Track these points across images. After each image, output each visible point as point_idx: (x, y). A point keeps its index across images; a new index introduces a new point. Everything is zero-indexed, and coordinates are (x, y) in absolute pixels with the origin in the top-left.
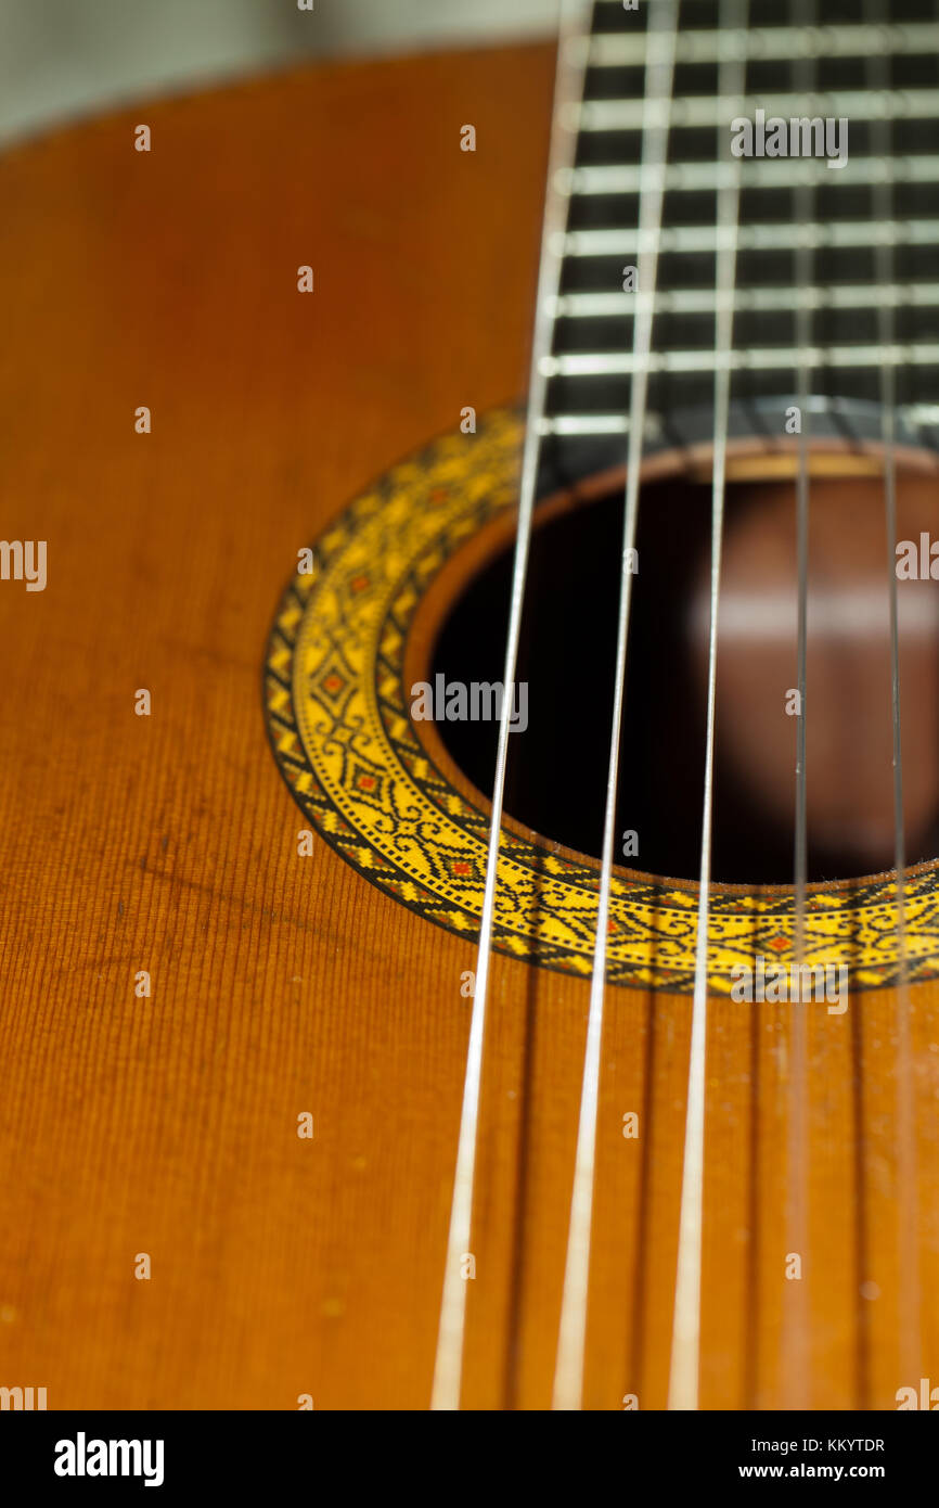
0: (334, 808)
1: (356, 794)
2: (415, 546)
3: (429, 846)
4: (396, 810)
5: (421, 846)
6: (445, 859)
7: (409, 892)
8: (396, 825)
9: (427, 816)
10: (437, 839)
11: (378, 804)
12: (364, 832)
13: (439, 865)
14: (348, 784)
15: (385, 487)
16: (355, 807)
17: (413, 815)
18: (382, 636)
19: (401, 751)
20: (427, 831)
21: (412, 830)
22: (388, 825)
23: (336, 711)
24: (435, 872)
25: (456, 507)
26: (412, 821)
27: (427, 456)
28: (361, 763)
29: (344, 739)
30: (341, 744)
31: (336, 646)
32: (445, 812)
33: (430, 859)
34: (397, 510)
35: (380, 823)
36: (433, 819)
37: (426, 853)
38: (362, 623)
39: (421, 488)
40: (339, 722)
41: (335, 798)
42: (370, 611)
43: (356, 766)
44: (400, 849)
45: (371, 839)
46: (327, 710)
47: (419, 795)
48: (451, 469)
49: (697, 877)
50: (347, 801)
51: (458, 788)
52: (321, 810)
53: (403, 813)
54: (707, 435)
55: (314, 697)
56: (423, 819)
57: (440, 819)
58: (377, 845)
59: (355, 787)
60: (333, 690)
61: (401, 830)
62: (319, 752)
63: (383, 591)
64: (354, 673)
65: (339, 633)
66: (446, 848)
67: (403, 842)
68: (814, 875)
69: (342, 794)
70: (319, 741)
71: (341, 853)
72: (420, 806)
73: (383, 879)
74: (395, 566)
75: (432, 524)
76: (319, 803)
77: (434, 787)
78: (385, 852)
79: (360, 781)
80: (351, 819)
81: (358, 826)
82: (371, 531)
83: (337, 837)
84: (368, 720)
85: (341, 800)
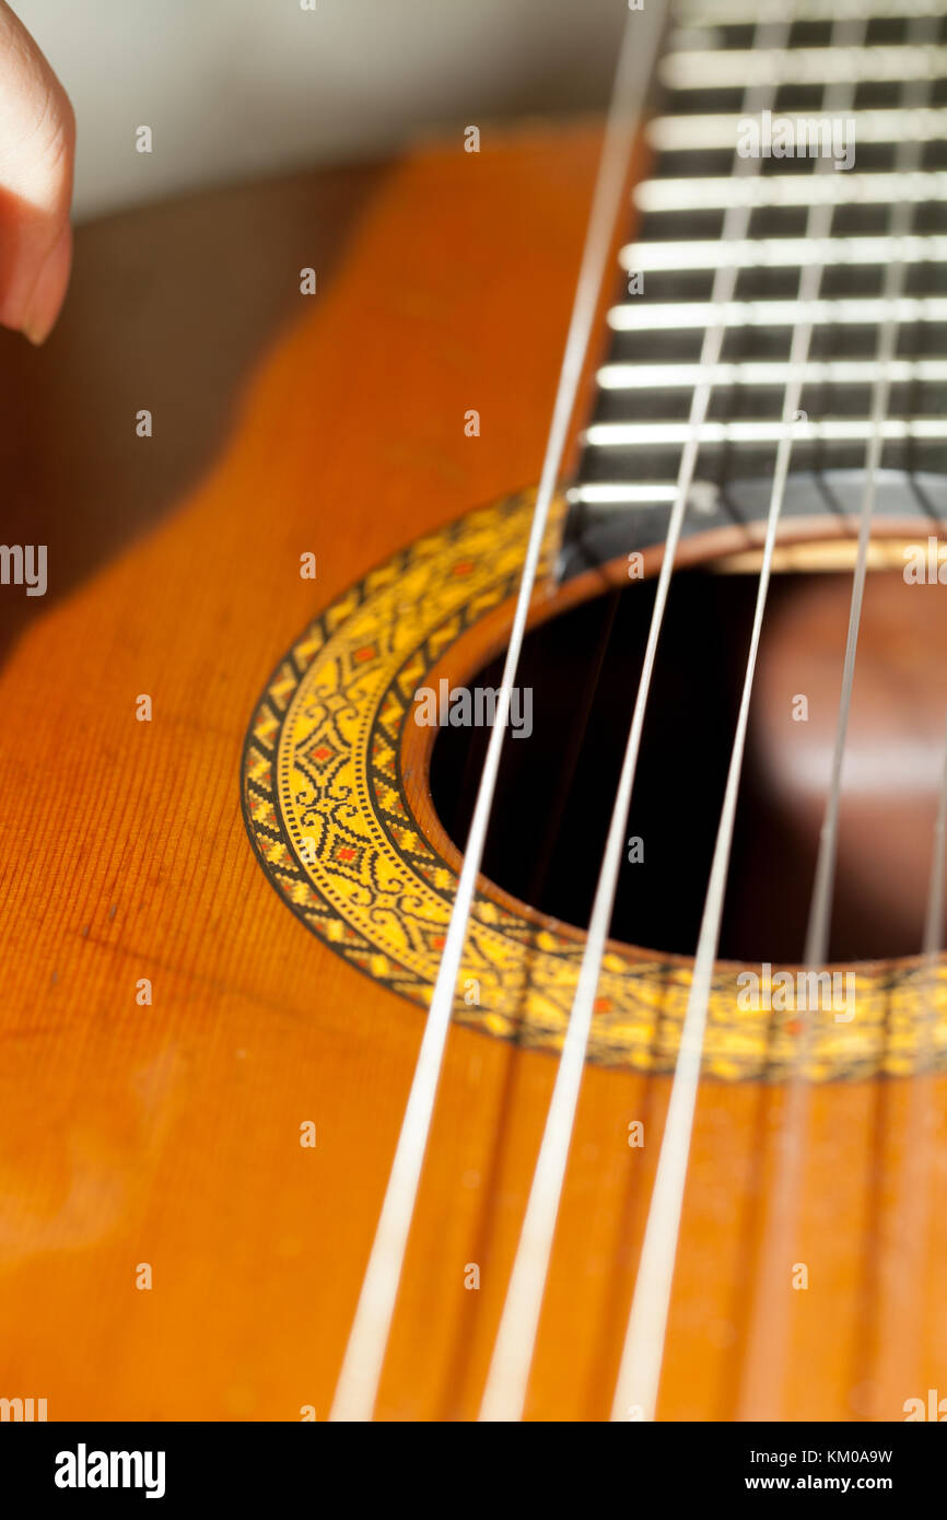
0: (305, 878)
1: (333, 865)
2: (430, 618)
3: (408, 920)
4: (376, 882)
5: (399, 919)
6: (424, 933)
7: (380, 967)
8: (374, 898)
9: (410, 888)
10: (419, 912)
11: (355, 875)
12: (337, 905)
13: (417, 938)
14: (326, 855)
15: (405, 559)
16: (329, 878)
17: (395, 887)
18: (383, 705)
19: (388, 823)
20: (408, 905)
21: (392, 901)
22: (365, 897)
23: (322, 781)
24: (412, 946)
25: (482, 579)
26: (393, 893)
27: (455, 528)
28: (342, 833)
29: (328, 810)
30: (324, 815)
31: (331, 715)
32: (431, 886)
33: (407, 933)
34: (416, 581)
35: (356, 895)
36: (417, 892)
37: (404, 927)
38: (363, 693)
39: (445, 560)
40: (323, 793)
41: (309, 870)
42: (373, 682)
43: (336, 836)
44: (374, 921)
45: (343, 912)
46: (312, 780)
47: (404, 867)
48: (479, 543)
50: (322, 872)
51: (448, 860)
52: (291, 881)
53: (383, 885)
54: (762, 515)
55: (298, 766)
56: (404, 892)
57: (424, 892)
58: (350, 918)
59: (332, 858)
60: (320, 762)
61: (380, 902)
62: (298, 822)
63: (390, 662)
64: (347, 744)
65: (333, 704)
66: (427, 921)
67: (379, 915)
69: (318, 865)
70: (298, 811)
71: (308, 925)
72: (404, 879)
73: (348, 956)
74: (406, 638)
75: (452, 597)
76: (291, 874)
77: (420, 859)
78: (358, 925)
79: (338, 852)
80: (325, 891)
81: (330, 898)
82: (384, 602)
83: (306, 909)
84: (356, 790)
85: (315, 871)
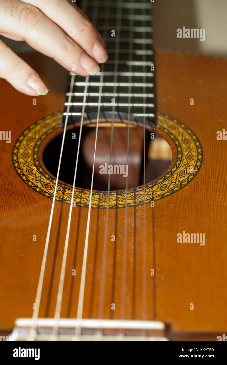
0: (25, 176)
1: (29, 173)
2: (41, 134)
3: (42, 182)
4: (36, 176)
5: (40, 182)
6: (45, 184)
7: (38, 190)
8: (36, 179)
9: (42, 177)
10: (43, 181)
11: (33, 175)
12: (30, 180)
13: (44, 185)
14: (27, 172)
15: (36, 124)
16: (28, 176)
17: (39, 177)
18: (34, 148)
19: (37, 167)
20: (42, 180)
21: (39, 179)
22: (34, 179)
23: (26, 160)
24: (43, 186)
25: (49, 127)
26: (39, 178)
27: (44, 119)
28: (30, 168)
29: (27, 165)
30: (26, 165)
31: (26, 149)
32: (45, 177)
33: (42, 184)
34: (38, 128)
35: (33, 178)
36: (43, 178)
37: (41, 183)
38: (31, 146)
39: (42, 124)
40: (26, 162)
41: (25, 174)
42: (32, 144)
43: (29, 169)
44: (36, 183)
45: (31, 181)
46: (24, 160)
47: (40, 174)
48: (48, 121)
49: (90, 189)
50: (27, 175)
51: (48, 173)
52: (22, 176)
53: (37, 177)
54: (96, 118)
55: (22, 157)
56: (41, 178)
57: (44, 178)
58: (32, 182)
59: (29, 172)
60: (25, 157)
61: (37, 179)
62: (22, 166)
63: (35, 141)
64: (29, 154)
65: (27, 147)
66: (45, 183)
67: (37, 182)
68: (111, 190)
69: (26, 173)
70: (22, 165)
71: (26, 183)
72: (40, 176)
73: (33, 187)
74: (37, 137)
75: (44, 130)
76: (22, 175)
77: (43, 173)
78: (34, 183)
79: (30, 171)
80: (28, 178)
81: (29, 179)
82: (33, 131)
83: (25, 180)
84: (31, 162)
85: (26, 174)
